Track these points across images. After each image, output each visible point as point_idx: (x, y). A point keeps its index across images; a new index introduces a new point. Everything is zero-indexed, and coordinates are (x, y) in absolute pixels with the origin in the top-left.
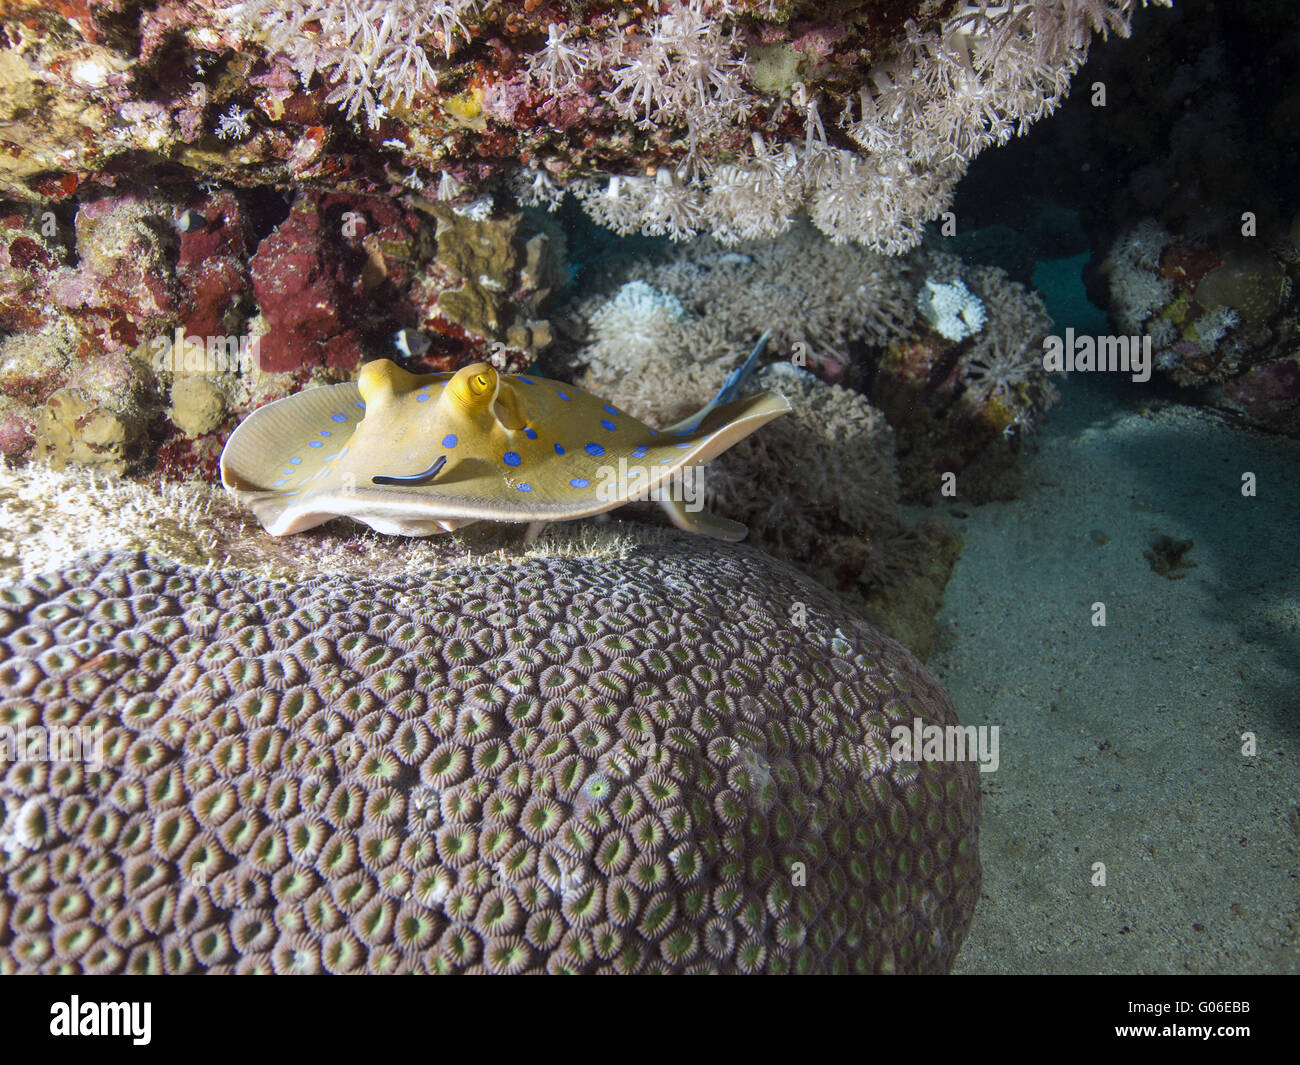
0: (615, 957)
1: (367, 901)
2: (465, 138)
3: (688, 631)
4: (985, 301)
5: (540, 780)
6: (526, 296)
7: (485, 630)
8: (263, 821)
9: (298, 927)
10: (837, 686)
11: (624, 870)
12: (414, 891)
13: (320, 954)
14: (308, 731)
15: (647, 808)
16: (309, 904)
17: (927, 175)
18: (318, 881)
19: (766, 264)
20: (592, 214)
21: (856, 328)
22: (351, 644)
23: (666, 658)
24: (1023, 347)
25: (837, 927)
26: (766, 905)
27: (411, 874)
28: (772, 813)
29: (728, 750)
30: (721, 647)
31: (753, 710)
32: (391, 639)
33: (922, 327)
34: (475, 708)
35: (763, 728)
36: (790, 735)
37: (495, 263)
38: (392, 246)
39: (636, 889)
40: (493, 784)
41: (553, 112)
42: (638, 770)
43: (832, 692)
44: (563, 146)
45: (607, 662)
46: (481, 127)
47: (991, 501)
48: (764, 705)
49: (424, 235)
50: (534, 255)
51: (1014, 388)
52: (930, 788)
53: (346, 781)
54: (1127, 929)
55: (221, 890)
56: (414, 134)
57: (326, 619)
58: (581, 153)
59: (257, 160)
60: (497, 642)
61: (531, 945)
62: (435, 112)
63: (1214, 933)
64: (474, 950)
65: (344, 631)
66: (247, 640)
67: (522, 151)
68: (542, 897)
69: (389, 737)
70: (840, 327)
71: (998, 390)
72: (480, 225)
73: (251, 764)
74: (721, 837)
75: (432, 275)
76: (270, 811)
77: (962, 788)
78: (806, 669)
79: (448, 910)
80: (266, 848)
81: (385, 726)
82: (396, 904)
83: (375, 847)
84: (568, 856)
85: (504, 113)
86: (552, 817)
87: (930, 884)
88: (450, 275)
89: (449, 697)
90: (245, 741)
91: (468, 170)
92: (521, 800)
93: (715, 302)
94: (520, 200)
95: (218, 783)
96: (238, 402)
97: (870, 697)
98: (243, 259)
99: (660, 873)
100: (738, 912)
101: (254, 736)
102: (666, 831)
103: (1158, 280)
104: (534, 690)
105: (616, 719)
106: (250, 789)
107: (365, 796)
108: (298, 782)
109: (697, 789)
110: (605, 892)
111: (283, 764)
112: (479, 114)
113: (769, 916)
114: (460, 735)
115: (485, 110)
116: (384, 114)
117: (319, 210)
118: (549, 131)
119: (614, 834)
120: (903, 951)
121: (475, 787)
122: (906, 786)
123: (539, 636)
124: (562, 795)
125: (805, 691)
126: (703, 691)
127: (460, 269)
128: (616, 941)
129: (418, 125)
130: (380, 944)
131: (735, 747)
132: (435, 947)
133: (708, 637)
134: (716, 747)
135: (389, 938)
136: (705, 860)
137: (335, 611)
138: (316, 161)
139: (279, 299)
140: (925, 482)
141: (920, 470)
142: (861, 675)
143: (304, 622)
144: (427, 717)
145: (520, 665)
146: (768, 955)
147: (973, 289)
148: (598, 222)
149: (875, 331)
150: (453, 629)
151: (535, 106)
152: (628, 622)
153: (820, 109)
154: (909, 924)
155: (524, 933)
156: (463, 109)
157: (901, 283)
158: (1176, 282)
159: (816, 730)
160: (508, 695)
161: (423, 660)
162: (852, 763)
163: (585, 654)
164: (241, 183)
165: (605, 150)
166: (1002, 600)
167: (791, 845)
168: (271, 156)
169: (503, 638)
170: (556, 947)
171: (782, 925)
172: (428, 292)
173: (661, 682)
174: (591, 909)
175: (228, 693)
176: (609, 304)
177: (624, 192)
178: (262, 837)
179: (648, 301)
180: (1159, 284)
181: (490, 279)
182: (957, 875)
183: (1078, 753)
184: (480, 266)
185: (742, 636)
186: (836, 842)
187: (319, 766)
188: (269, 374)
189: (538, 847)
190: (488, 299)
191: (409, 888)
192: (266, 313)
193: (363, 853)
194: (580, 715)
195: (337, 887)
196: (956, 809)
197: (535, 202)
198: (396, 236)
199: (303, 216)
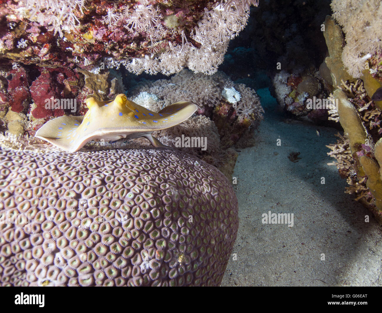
0: (137, 238)
1: (68, 228)
2: (89, 46)
3: (155, 161)
4: (240, 93)
5: (115, 195)
6: (112, 96)
7: (99, 161)
8: (38, 210)
9: (50, 237)
10: (196, 172)
11: (139, 216)
12: (81, 225)
13: (56, 244)
14: (50, 187)
15: (144, 200)
16: (52, 231)
17: (217, 52)
18: (54, 225)
19: (180, 85)
20: (128, 70)
21: (206, 101)
22: (61, 166)
23: (148, 166)
24: (251, 103)
25: (197, 230)
26: (178, 224)
27: (80, 220)
28: (178, 202)
29: (166, 186)
30: (164, 164)
31: (173, 177)
32: (72, 164)
33: (224, 100)
34: (96, 179)
35: (176, 182)
36: (183, 183)
37: (102, 86)
38: (72, 82)
39: (142, 220)
40: (102, 197)
41: (113, 37)
42: (141, 192)
43: (194, 174)
44: (117, 47)
45: (132, 167)
46: (93, 42)
47: (247, 147)
48: (176, 177)
49: (81, 80)
50: (113, 84)
51: (250, 116)
52: (222, 197)
53: (61, 198)
54: (284, 246)
55: (27, 229)
56: (75, 45)
57: (54, 160)
58: (123, 50)
59: (30, 55)
60: (102, 164)
61: (114, 236)
62: (80, 38)
63: (307, 245)
64: (99, 238)
65: (59, 163)
66: (31, 166)
67: (106, 49)
68: (116, 223)
69: (73, 187)
70: (201, 101)
71: (246, 116)
72: (97, 75)
73: (34, 196)
74: (164, 207)
75: (84, 91)
76: (40, 207)
77: (231, 198)
78: (187, 169)
79: (91, 229)
80: (39, 217)
81: (71, 184)
82: (77, 229)
83: (70, 215)
84: (123, 213)
85: (99, 37)
86: (118, 203)
87: (223, 222)
88: (89, 90)
89: (89, 176)
90: (32, 190)
91: (91, 56)
92: (110, 200)
93: (166, 96)
94: (108, 67)
95: (25, 201)
96: (28, 128)
97: (205, 175)
98: (28, 87)
99: (148, 216)
100: (170, 225)
101: (34, 189)
102: (149, 205)
103: (287, 86)
104: (113, 174)
105: (135, 180)
106: (34, 202)
107: (66, 202)
108: (47, 199)
109: (157, 195)
110: (134, 221)
111: (43, 195)
112: (93, 38)
113: (179, 227)
114: (92, 185)
115: (94, 37)
116: (66, 40)
117: (50, 72)
118: (112, 43)
119: (135, 207)
120: (217, 239)
121: (97, 198)
122: (215, 196)
123: (113, 163)
124: (121, 198)
125: (187, 173)
126: (159, 174)
127: (92, 88)
128: (137, 234)
129: (76, 43)
130: (73, 239)
131: (168, 186)
132: (88, 239)
133: (161, 162)
134: (163, 186)
135: (75, 238)
136: (160, 212)
137: (56, 158)
138: (47, 54)
139: (39, 98)
140: (229, 143)
141: (227, 140)
142: (202, 170)
143: (48, 161)
144: (83, 182)
145: (108, 169)
146: (179, 237)
147: (237, 90)
148: (130, 72)
149: (211, 102)
150: (90, 162)
151: (108, 35)
152: (139, 159)
153: (185, 33)
154: (218, 232)
155: (112, 233)
156: (88, 37)
157: (217, 88)
158: (292, 87)
159: (190, 183)
160: (105, 175)
161: (81, 169)
162: (200, 190)
163: (127, 166)
164: (26, 64)
165: (129, 49)
166: (250, 171)
167: (184, 209)
168: (34, 54)
169: (104, 163)
170: (121, 236)
171: (182, 229)
172: (83, 96)
173: (147, 172)
174: (130, 226)
175: (26, 179)
176: (137, 98)
177: (137, 63)
178: (38, 214)
179: (147, 96)
180: (287, 87)
181: (101, 91)
182: (231, 220)
183: (271, 206)
184: (98, 87)
185: (170, 162)
186: (196, 210)
187: (53, 195)
188: (37, 119)
189: (115, 211)
190: (101, 97)
191: (80, 224)
192: (35, 102)
193: (67, 216)
194: (125, 179)
195: (60, 226)
196: (229, 202)
197: (112, 67)
198: (73, 80)
199: (45, 74)
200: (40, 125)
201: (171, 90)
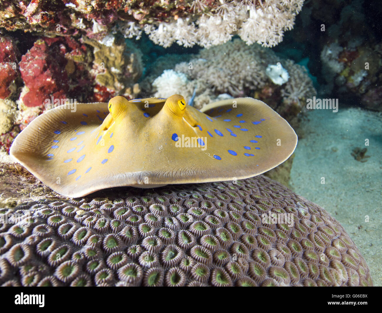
35: (285, 268)
56: (79, 0)
67: (125, 6)
94: (125, 36)
148: (156, 43)
162: (331, 280)
168: (18, 14)
197: (131, 36)
198: (78, 53)
199: (40, 45)
200: (34, 117)
201: (202, 67)
